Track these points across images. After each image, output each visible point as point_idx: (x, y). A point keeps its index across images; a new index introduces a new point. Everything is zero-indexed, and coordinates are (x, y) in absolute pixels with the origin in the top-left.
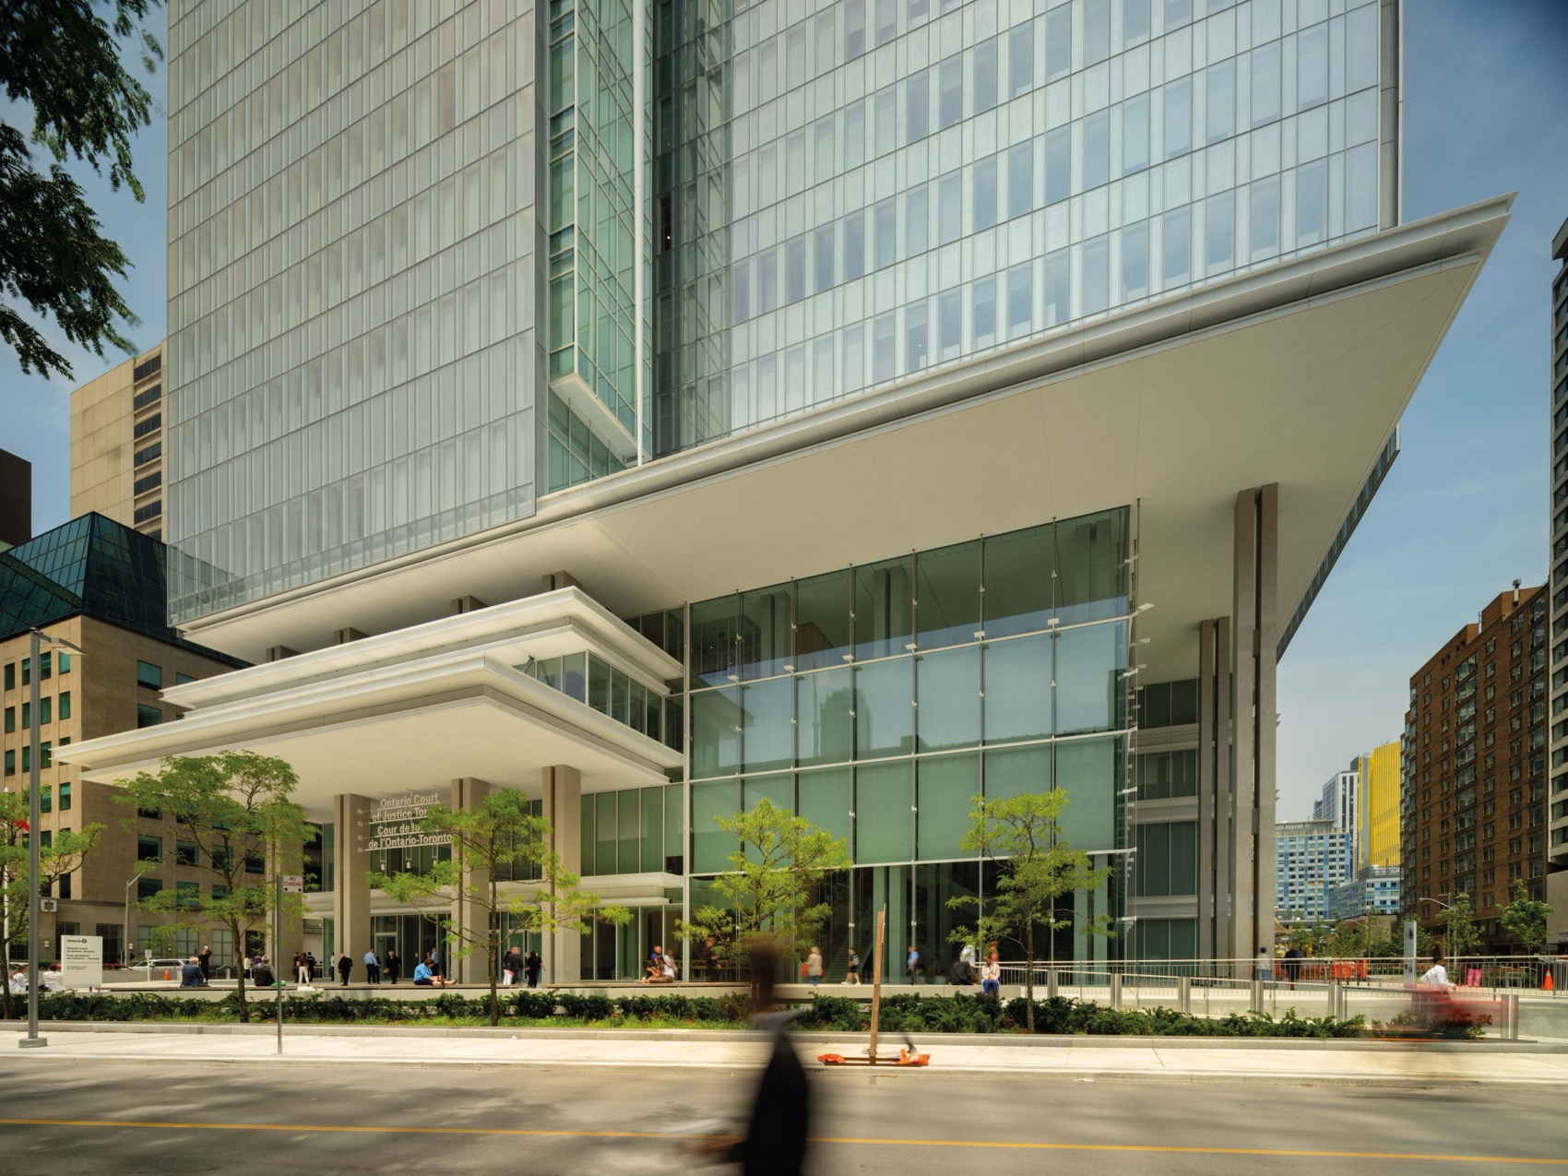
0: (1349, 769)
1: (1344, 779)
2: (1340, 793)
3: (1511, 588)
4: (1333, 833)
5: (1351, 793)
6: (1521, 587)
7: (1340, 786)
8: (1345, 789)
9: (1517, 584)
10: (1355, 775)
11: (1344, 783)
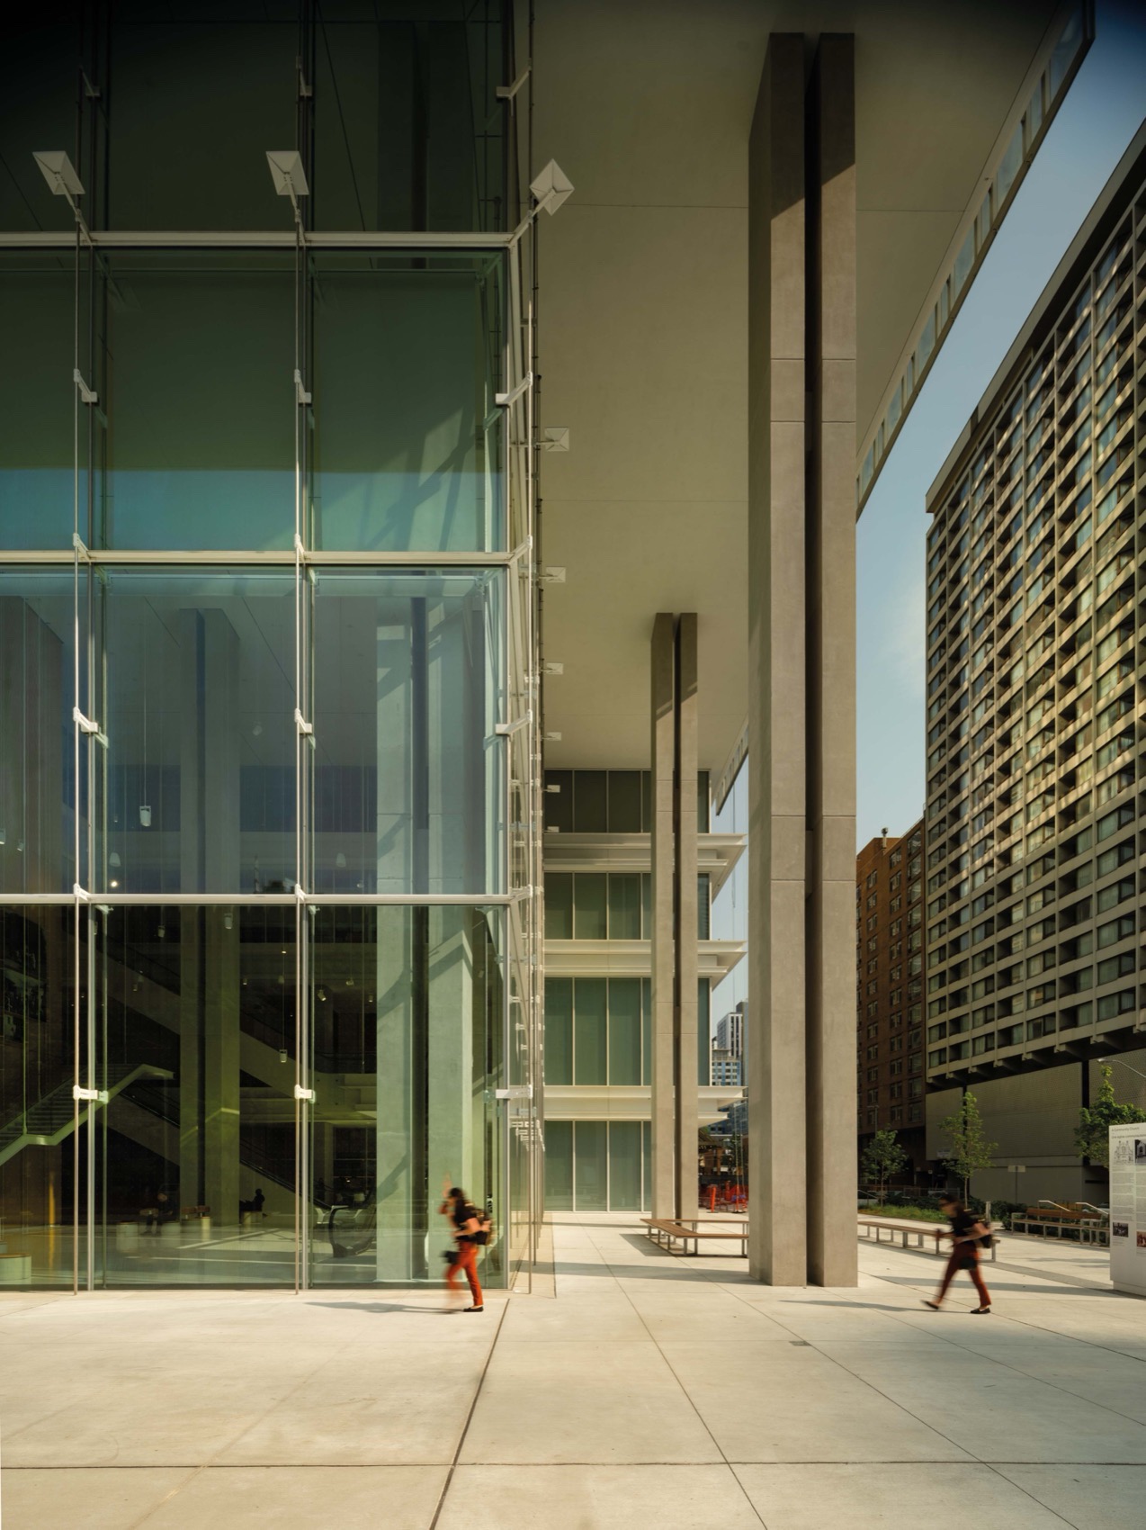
0: (735, 1011)
1: (732, 1018)
2: (730, 1030)
3: (881, 836)
4: (728, 1061)
5: (737, 1031)
6: (888, 836)
7: (730, 1024)
8: (733, 1027)
9: (884, 832)
10: (740, 1016)
11: (732, 1022)
